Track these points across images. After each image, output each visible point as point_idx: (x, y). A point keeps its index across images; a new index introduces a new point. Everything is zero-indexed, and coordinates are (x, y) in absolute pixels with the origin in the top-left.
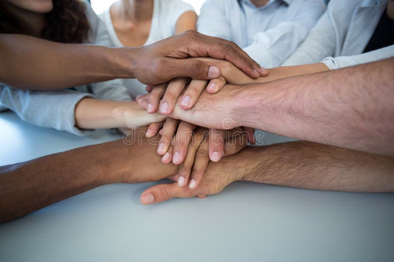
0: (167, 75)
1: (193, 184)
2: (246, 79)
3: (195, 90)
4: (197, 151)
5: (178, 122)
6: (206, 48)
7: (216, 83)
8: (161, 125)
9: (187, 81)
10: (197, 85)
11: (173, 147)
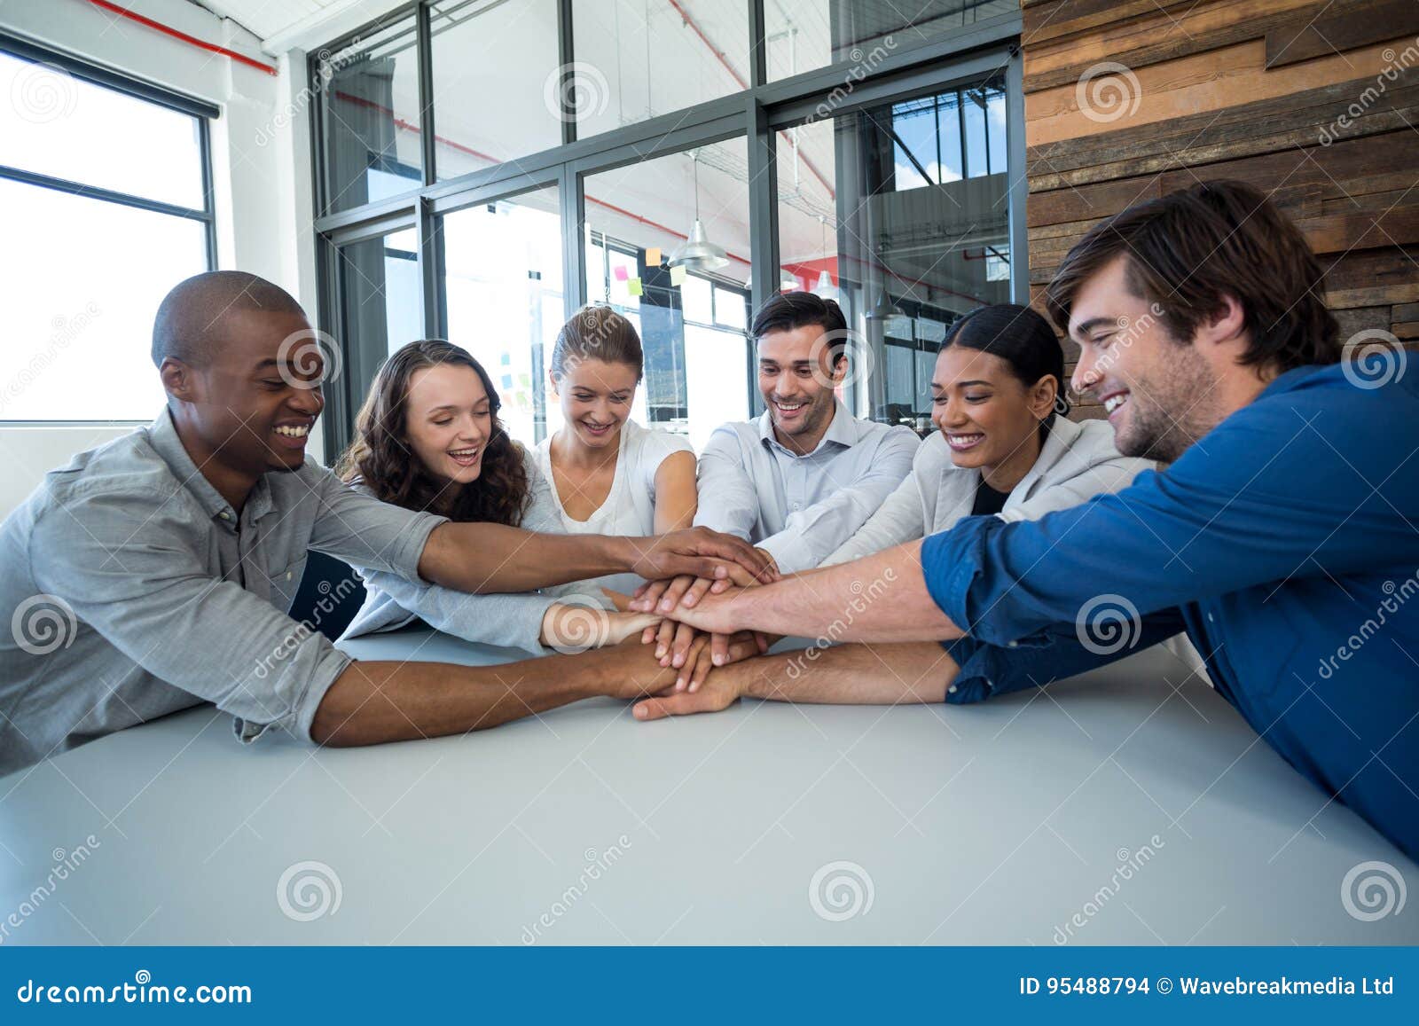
0: (673, 571)
1: (693, 686)
2: (753, 581)
3: (699, 588)
4: (699, 653)
5: (676, 624)
6: (714, 547)
7: (722, 584)
8: (657, 629)
9: (694, 578)
10: (701, 584)
11: (673, 650)
